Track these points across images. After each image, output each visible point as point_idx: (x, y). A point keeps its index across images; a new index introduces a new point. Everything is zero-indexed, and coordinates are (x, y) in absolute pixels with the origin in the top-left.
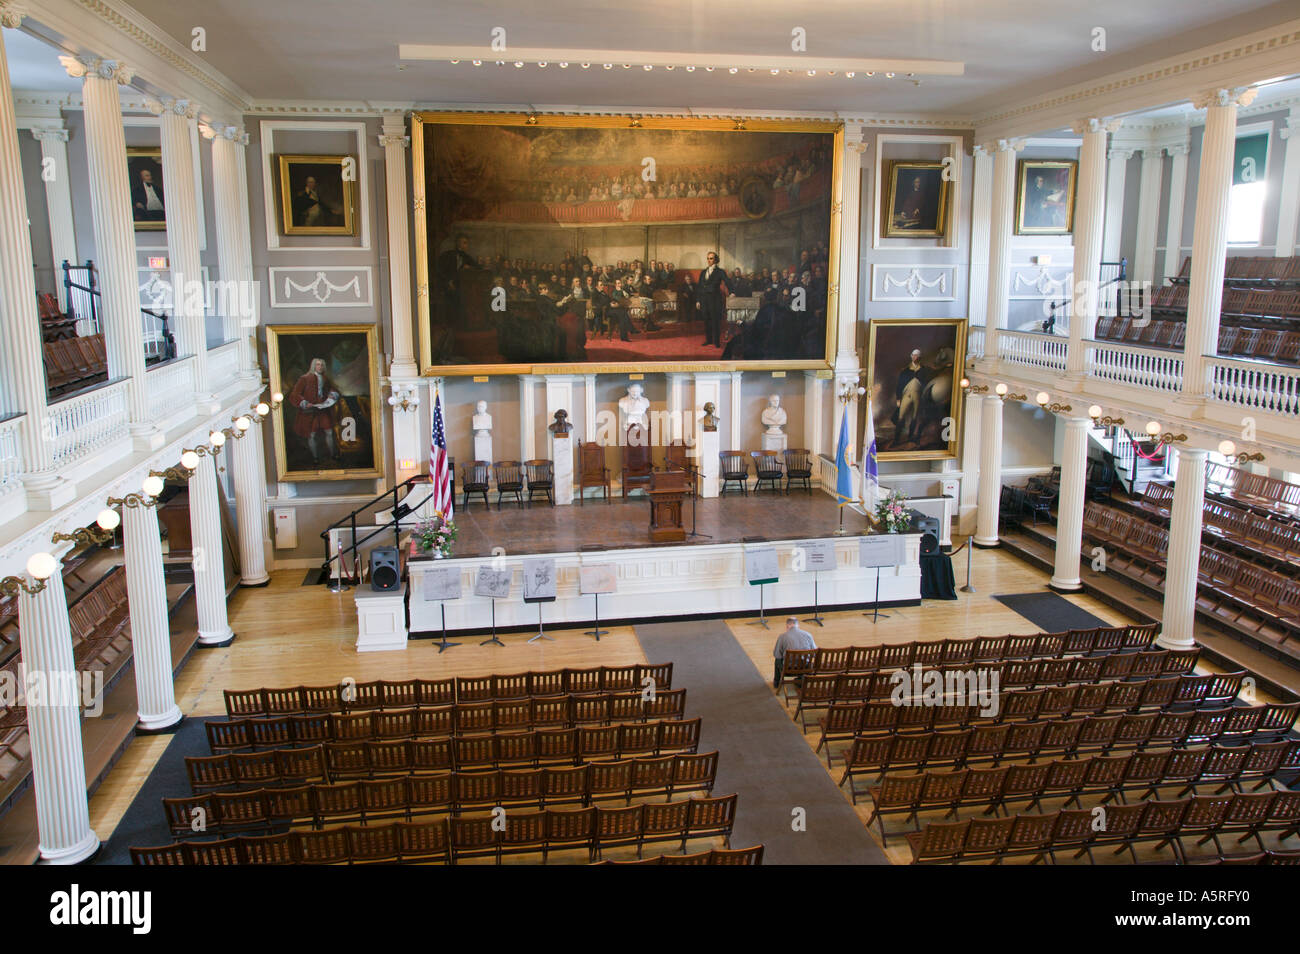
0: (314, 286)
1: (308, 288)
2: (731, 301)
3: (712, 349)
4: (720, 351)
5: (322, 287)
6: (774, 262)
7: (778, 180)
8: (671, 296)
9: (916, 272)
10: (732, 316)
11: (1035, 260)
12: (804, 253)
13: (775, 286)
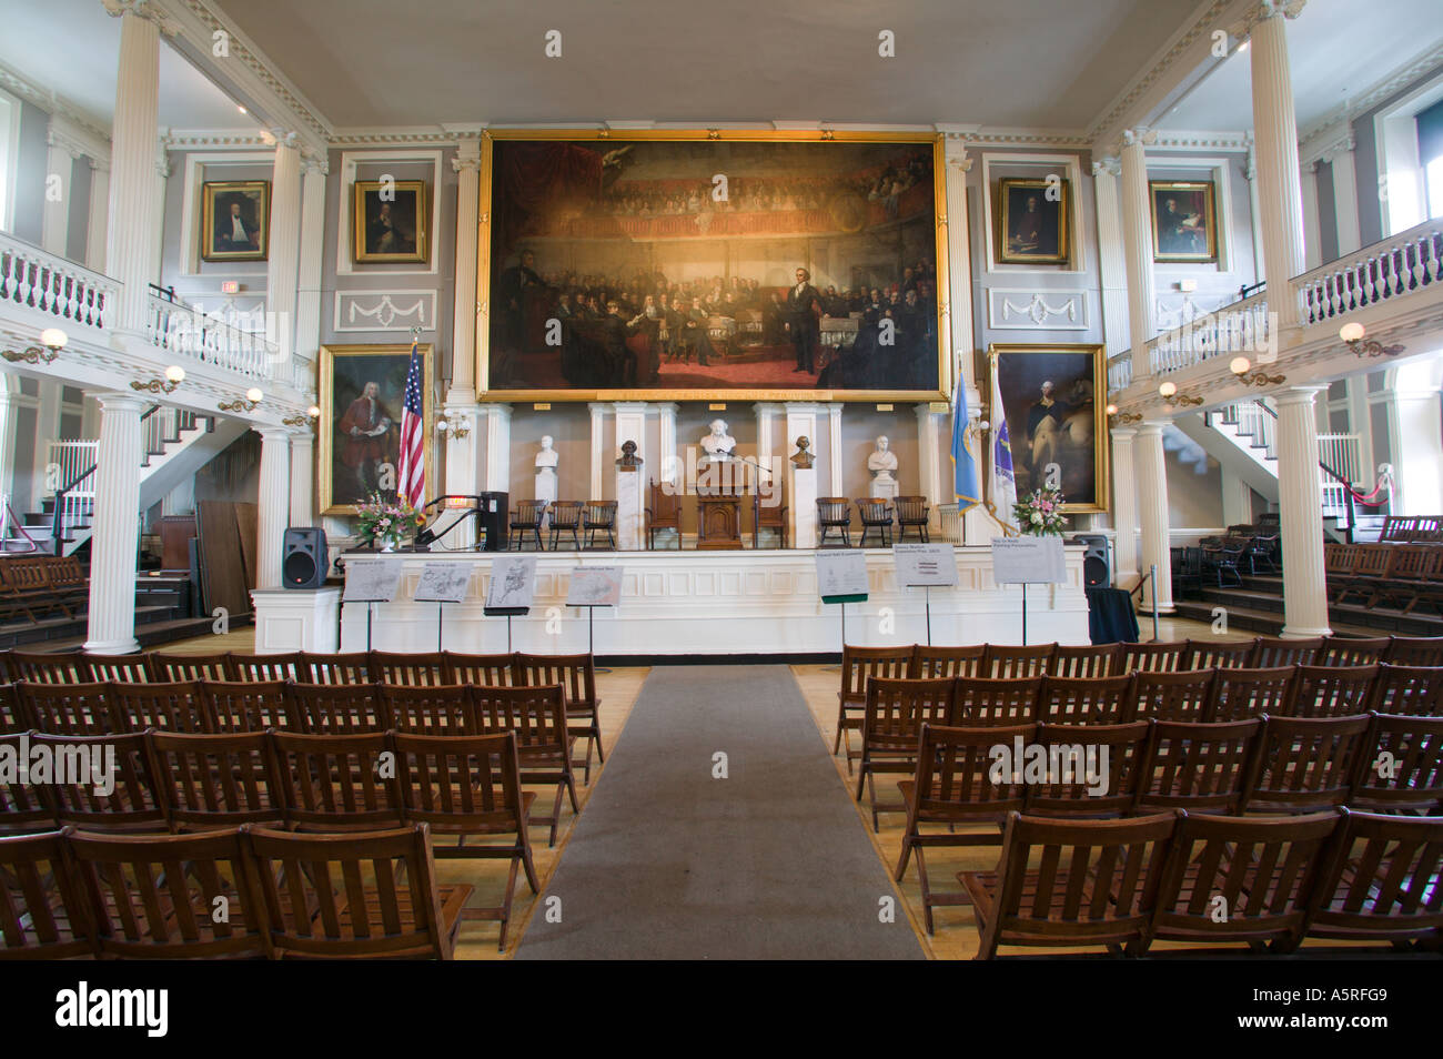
0: (378, 310)
1: (373, 312)
2: (825, 322)
3: (804, 376)
4: (814, 379)
5: (386, 310)
6: (874, 280)
7: (874, 192)
8: (757, 316)
9: (1039, 298)
10: (826, 339)
11: (1178, 286)
12: (908, 270)
13: (876, 306)
